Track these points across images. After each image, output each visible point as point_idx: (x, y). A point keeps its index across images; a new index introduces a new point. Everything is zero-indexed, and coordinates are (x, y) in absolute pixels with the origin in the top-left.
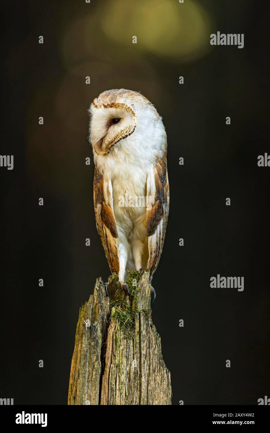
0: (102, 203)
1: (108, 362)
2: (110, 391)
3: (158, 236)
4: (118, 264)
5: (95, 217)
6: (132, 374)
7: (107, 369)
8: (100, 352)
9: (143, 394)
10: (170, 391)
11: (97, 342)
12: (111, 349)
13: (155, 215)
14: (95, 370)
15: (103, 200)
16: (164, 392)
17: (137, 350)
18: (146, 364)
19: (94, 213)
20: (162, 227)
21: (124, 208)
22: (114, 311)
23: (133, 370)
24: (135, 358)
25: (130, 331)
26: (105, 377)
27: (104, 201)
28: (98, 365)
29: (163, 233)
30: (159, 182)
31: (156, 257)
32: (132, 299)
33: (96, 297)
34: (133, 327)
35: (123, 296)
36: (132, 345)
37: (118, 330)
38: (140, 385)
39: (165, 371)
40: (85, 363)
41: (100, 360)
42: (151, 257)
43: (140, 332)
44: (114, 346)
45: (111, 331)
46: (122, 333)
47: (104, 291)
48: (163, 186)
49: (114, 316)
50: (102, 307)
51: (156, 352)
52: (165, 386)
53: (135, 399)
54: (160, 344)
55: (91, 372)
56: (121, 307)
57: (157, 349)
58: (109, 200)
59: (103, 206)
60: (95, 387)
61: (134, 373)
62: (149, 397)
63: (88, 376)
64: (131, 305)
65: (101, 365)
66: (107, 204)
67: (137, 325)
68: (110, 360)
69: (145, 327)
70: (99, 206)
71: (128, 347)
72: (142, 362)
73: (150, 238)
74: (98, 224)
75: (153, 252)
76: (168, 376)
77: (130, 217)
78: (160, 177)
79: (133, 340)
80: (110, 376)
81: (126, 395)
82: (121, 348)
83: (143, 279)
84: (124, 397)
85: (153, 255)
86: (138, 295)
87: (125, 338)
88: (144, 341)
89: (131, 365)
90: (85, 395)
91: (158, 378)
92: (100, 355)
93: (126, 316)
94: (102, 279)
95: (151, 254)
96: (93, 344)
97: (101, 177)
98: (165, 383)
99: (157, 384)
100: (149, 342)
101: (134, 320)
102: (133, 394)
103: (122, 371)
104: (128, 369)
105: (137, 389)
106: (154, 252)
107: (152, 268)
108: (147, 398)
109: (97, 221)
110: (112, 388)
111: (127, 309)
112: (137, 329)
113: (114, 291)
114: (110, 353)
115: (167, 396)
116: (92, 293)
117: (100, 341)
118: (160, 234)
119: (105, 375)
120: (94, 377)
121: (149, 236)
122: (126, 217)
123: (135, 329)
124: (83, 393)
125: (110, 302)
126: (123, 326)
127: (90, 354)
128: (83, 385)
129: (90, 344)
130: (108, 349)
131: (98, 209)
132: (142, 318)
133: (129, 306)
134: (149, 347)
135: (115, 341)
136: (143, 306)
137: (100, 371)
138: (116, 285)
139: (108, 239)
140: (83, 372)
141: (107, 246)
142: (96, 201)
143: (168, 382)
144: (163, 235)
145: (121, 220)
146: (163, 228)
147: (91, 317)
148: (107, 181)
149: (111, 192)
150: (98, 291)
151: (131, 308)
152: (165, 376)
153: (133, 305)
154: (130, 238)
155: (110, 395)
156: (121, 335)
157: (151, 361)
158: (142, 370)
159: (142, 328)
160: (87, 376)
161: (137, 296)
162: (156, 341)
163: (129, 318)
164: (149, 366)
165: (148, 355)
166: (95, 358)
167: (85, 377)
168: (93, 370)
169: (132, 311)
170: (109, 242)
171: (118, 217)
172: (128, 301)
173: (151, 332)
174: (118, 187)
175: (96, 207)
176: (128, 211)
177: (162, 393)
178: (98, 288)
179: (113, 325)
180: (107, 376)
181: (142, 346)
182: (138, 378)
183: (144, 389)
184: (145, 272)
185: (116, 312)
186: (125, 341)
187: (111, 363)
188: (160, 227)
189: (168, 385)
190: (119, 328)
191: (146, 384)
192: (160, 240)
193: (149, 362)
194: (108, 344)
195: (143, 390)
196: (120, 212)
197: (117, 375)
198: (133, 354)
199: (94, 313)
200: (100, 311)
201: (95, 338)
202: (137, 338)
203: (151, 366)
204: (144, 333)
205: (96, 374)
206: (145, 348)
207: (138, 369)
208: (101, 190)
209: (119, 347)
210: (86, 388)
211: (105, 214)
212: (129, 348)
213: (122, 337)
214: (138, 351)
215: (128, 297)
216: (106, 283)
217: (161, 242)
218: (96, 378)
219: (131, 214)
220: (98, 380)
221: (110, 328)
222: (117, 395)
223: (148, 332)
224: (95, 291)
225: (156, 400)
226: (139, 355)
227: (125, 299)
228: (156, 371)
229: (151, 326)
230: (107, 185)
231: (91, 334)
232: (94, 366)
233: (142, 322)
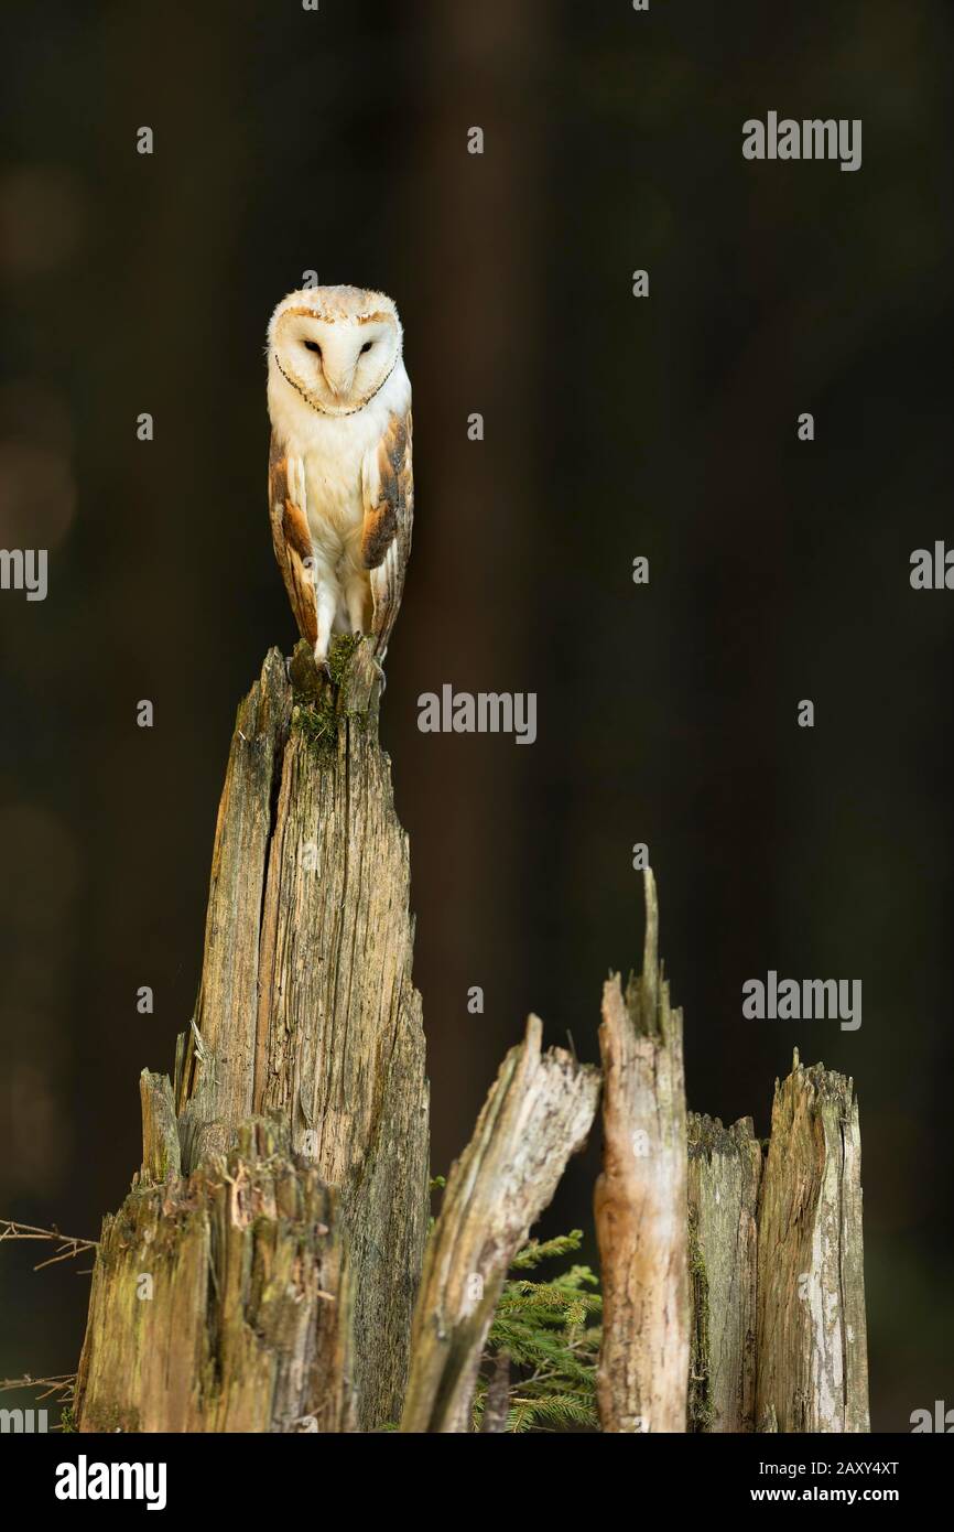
0: (284, 503)
1: (282, 812)
2: (284, 869)
3: (390, 571)
4: (314, 621)
5: (271, 530)
6: (329, 836)
7: (280, 826)
8: (269, 792)
9: (350, 875)
10: (407, 872)
11: (263, 773)
12: (288, 787)
13: (380, 528)
14: (256, 826)
15: (287, 496)
16: (395, 874)
17: (342, 790)
18: (358, 817)
19: (269, 522)
20: (395, 553)
21: (324, 512)
22: (297, 715)
23: (331, 829)
24: (338, 806)
25: (329, 752)
26: (277, 840)
27: (289, 498)
28: (263, 818)
29: (399, 564)
30: (388, 464)
31: (388, 610)
32: (336, 690)
33: (264, 686)
34: (334, 745)
35: (320, 684)
36: (331, 780)
37: (303, 750)
38: (346, 859)
39: (397, 833)
40: (237, 814)
41: (267, 808)
42: (377, 611)
43: (347, 756)
44: (295, 782)
45: (290, 752)
46: (311, 757)
47: (281, 673)
48: (397, 474)
49: (297, 724)
50: (275, 705)
51: (379, 795)
52: (396, 862)
53: (334, 886)
54: (390, 779)
55: (248, 830)
56: (316, 706)
57: (381, 790)
58: (297, 494)
59: (285, 508)
60: (256, 861)
61: (335, 834)
62: (363, 881)
63: (244, 838)
64: (335, 701)
65: (268, 818)
66: (294, 503)
67: (342, 741)
68: (286, 807)
69: (358, 745)
70: (279, 507)
71: (322, 782)
72: (351, 813)
73: (373, 572)
74: (277, 545)
75: (381, 601)
76: (403, 843)
77: (335, 529)
78: (390, 456)
79: (334, 771)
80: (286, 839)
81: (317, 878)
82: (309, 786)
83: (360, 653)
84: (313, 880)
85: (383, 606)
86: (348, 684)
87: (317, 767)
88: (356, 774)
89: (328, 819)
90: (236, 874)
91: (383, 846)
92: (267, 798)
93: (321, 725)
94: (281, 650)
95: (378, 605)
96: (253, 776)
97: (282, 452)
98: (397, 855)
99: (380, 857)
100: (366, 776)
101: (336, 733)
102: (331, 876)
103: (309, 830)
104: (322, 826)
105: (340, 866)
106: (384, 600)
107: (381, 631)
108: (360, 885)
109: (276, 537)
110: (288, 864)
111: (326, 711)
112: (342, 750)
113: (303, 674)
114: (287, 795)
115: (400, 880)
116: (259, 678)
117: (269, 771)
118: (393, 566)
119: (276, 836)
120: (254, 840)
121: (370, 568)
122: (329, 530)
123: (338, 749)
124: (232, 870)
125: (294, 694)
126: (315, 744)
127: (248, 794)
128: (233, 855)
129: (247, 777)
130: (282, 788)
131: (276, 514)
132: (352, 729)
133: (330, 703)
134: (366, 785)
135: (297, 772)
136: (358, 704)
137: (267, 830)
138: (306, 663)
139: (296, 572)
140: (233, 830)
141: (296, 589)
142: (273, 498)
143: (403, 853)
144: (400, 570)
145: (320, 536)
146: (399, 556)
147: (254, 723)
148: (296, 459)
149: (303, 480)
150: (268, 673)
151: (334, 708)
152: (398, 841)
153: (339, 702)
154: (337, 570)
155: (283, 877)
156: (308, 760)
157: (369, 812)
158: (351, 829)
159: (352, 748)
160: (240, 839)
161: (345, 686)
162: (381, 774)
163: (327, 728)
164: (365, 822)
165: (363, 799)
166: (257, 804)
167: (236, 840)
168: (252, 827)
169: (336, 714)
170: (297, 579)
171: (314, 530)
172: (328, 695)
173: (370, 755)
174: (313, 472)
175: (274, 511)
176: (331, 520)
177: (389, 875)
178: (269, 668)
179: (293, 740)
180: (280, 840)
181: (351, 782)
182: (341, 844)
183: (353, 867)
184: (365, 639)
185: (301, 715)
186: (318, 772)
187: (289, 814)
188: (393, 553)
189: (402, 861)
190: (305, 747)
191: (357, 857)
192: (393, 578)
193: (364, 814)
194: (284, 778)
195: (350, 869)
196: (319, 519)
197: (298, 839)
198: (334, 798)
199: (260, 716)
200: (271, 712)
201: (258, 765)
202: (342, 767)
203: (369, 822)
204: (356, 757)
205: (258, 835)
206: (357, 787)
207: (343, 828)
208: (282, 479)
209: (306, 783)
210: (238, 861)
211: (289, 522)
212: (326, 786)
213: (311, 765)
214: (344, 792)
215: (329, 686)
216: (288, 658)
217: (396, 581)
218: (258, 844)
219: (336, 524)
220: (263, 846)
221: (288, 746)
222: (299, 877)
223: (364, 756)
224: (264, 674)
225: (378, 888)
226: (344, 800)
227: (323, 690)
228: (379, 832)
229: (372, 745)
230: (294, 466)
231: (250, 757)
232: (254, 820)
233: (352, 736)
